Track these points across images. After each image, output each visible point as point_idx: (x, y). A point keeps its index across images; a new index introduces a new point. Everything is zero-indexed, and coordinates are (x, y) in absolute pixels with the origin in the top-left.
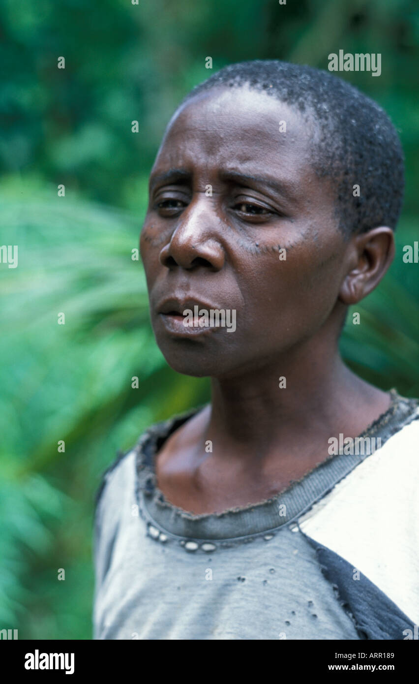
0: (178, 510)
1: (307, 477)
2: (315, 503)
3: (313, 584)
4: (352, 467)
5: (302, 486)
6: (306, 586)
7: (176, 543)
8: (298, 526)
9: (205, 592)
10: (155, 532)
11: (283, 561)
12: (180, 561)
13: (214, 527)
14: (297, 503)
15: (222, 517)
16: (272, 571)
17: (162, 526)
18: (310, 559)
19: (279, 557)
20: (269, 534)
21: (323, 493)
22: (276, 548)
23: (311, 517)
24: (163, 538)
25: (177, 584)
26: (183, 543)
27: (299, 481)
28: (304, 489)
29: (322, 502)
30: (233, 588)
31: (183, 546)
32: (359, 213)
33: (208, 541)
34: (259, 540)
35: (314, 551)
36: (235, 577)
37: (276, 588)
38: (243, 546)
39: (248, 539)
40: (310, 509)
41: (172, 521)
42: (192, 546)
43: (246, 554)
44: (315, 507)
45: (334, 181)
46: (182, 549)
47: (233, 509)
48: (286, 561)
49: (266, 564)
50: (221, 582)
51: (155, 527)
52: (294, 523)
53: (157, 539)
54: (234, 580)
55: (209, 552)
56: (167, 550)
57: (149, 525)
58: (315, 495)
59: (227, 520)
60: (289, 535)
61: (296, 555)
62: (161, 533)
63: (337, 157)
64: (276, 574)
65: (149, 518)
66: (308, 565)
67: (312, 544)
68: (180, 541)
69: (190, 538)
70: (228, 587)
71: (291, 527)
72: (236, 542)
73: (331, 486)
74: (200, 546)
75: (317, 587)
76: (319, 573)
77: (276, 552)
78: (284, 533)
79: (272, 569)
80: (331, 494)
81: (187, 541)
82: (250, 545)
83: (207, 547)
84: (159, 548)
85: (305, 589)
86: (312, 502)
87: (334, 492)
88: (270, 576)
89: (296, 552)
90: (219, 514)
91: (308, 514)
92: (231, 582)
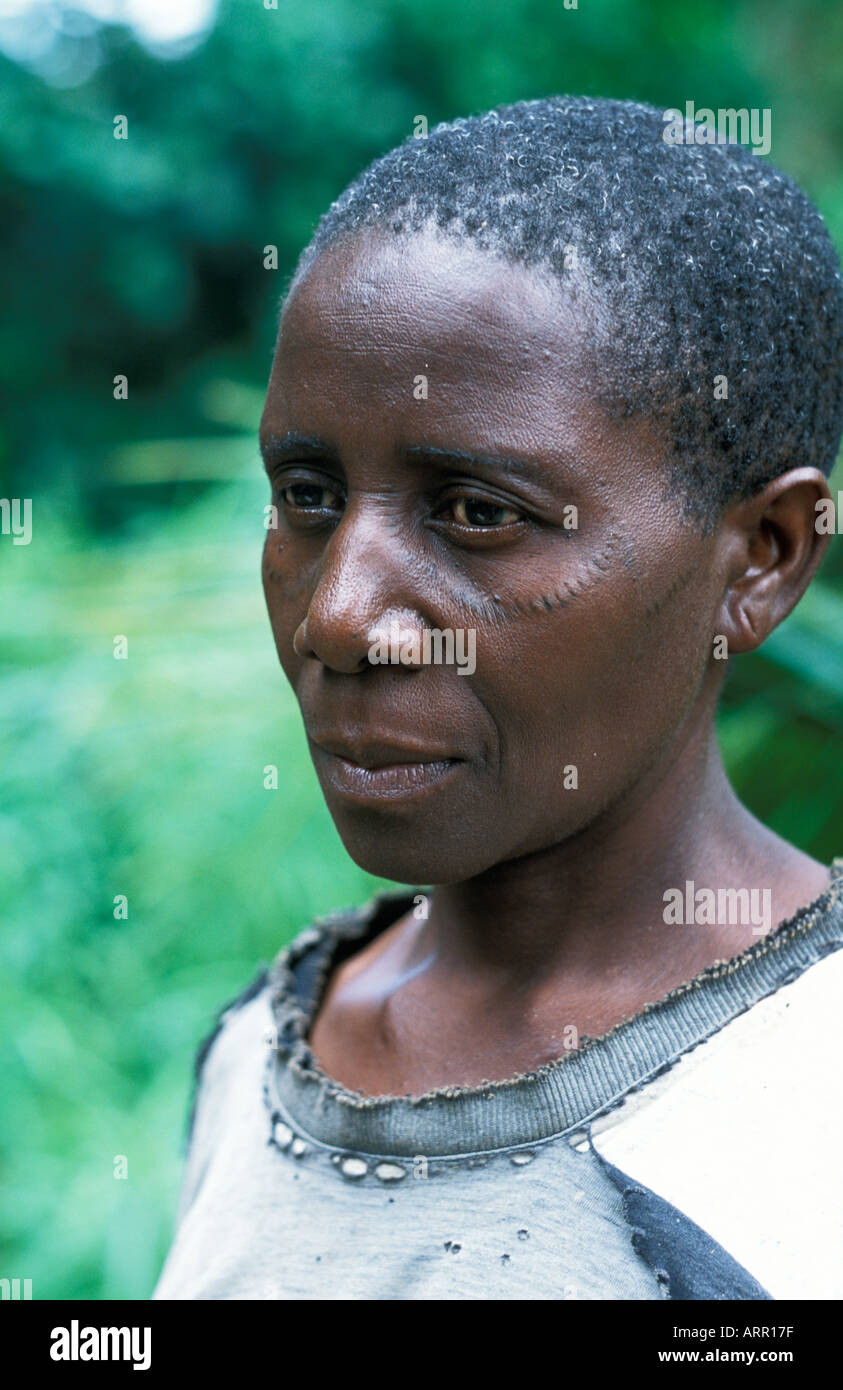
0: (331, 1087)
1: (620, 1031)
2: (632, 1091)
3: (611, 1268)
4: (724, 1019)
5: (606, 1049)
6: (596, 1271)
7: (324, 1159)
8: (589, 1139)
9: (374, 1270)
10: (283, 1135)
11: (549, 1213)
12: (329, 1198)
13: (404, 1126)
14: (592, 1088)
15: (422, 1104)
16: (523, 1236)
17: (299, 1122)
18: (608, 1213)
19: (540, 1204)
20: (522, 1152)
21: (652, 1071)
22: (537, 1183)
23: (620, 1121)
24: (299, 1147)
25: (317, 1251)
26: (337, 1159)
27: (601, 1038)
28: (610, 1056)
29: (649, 1089)
30: (435, 1264)
31: (338, 1167)
32: (734, 460)
33: (389, 1158)
34: (499, 1163)
35: (619, 1196)
36: (441, 1243)
37: (529, 1272)
38: (464, 1173)
39: (474, 1158)
40: (620, 1103)
41: (318, 1111)
42: (355, 1167)
43: (469, 1194)
44: (630, 1099)
45: (657, 416)
46: (336, 1174)
47: (447, 1090)
48: (555, 1214)
49: (510, 1219)
50: (410, 1251)
51: (287, 1125)
52: (581, 1130)
53: (286, 1150)
54: (438, 1249)
55: (391, 1182)
56: (304, 1175)
57: (276, 1119)
58: (634, 1075)
59: (433, 1113)
60: (567, 1155)
61: (580, 1203)
62: (295, 1136)
63: (657, 361)
64: (532, 1241)
65: (278, 1105)
66: (604, 1226)
67: (615, 1179)
68: (334, 1155)
69: (353, 1150)
70: (425, 1263)
71: (574, 1139)
72: (449, 1166)
73: (673, 1056)
74: (372, 1168)
75: (620, 1276)
76: (628, 1246)
77: (537, 1194)
78: (558, 1152)
79: (524, 1232)
80: (669, 1075)
81: (345, 1157)
82: (479, 1173)
83: (386, 1172)
84: (289, 1168)
85: (594, 1279)
86: (626, 1089)
87: (677, 1069)
88: (519, 1245)
89: (579, 1196)
90: (415, 1099)
91: (614, 1114)
92: (432, 1253)
